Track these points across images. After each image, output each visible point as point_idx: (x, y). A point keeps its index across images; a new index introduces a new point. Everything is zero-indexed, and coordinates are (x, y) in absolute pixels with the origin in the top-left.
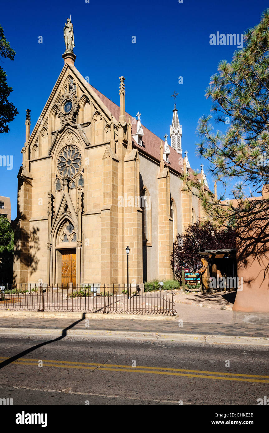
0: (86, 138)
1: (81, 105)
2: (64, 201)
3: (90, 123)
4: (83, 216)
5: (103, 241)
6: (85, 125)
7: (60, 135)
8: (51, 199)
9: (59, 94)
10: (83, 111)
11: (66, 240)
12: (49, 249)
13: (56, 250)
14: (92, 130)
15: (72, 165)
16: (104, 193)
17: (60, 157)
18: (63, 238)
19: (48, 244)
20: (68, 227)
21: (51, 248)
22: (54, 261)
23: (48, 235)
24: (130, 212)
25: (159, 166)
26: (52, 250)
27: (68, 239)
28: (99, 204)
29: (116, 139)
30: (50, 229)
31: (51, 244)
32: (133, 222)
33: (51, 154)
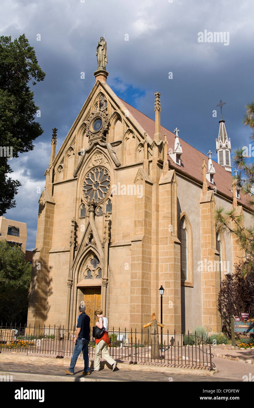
0: (116, 158)
1: (112, 122)
2: (89, 230)
3: (121, 142)
4: (110, 248)
5: (133, 279)
6: (115, 144)
7: (87, 155)
8: (74, 227)
9: (89, 112)
10: (114, 129)
11: (89, 277)
12: (69, 286)
13: (78, 288)
14: (123, 149)
15: (100, 189)
16: (135, 221)
17: (86, 179)
18: (86, 274)
19: (69, 280)
20: (93, 261)
21: (72, 286)
22: (75, 302)
23: (70, 270)
24: (166, 244)
25: (202, 189)
26: (73, 288)
27: (92, 276)
28: (129, 234)
29: (150, 159)
30: (72, 263)
31: (72, 281)
32: (169, 257)
33: (77, 176)
